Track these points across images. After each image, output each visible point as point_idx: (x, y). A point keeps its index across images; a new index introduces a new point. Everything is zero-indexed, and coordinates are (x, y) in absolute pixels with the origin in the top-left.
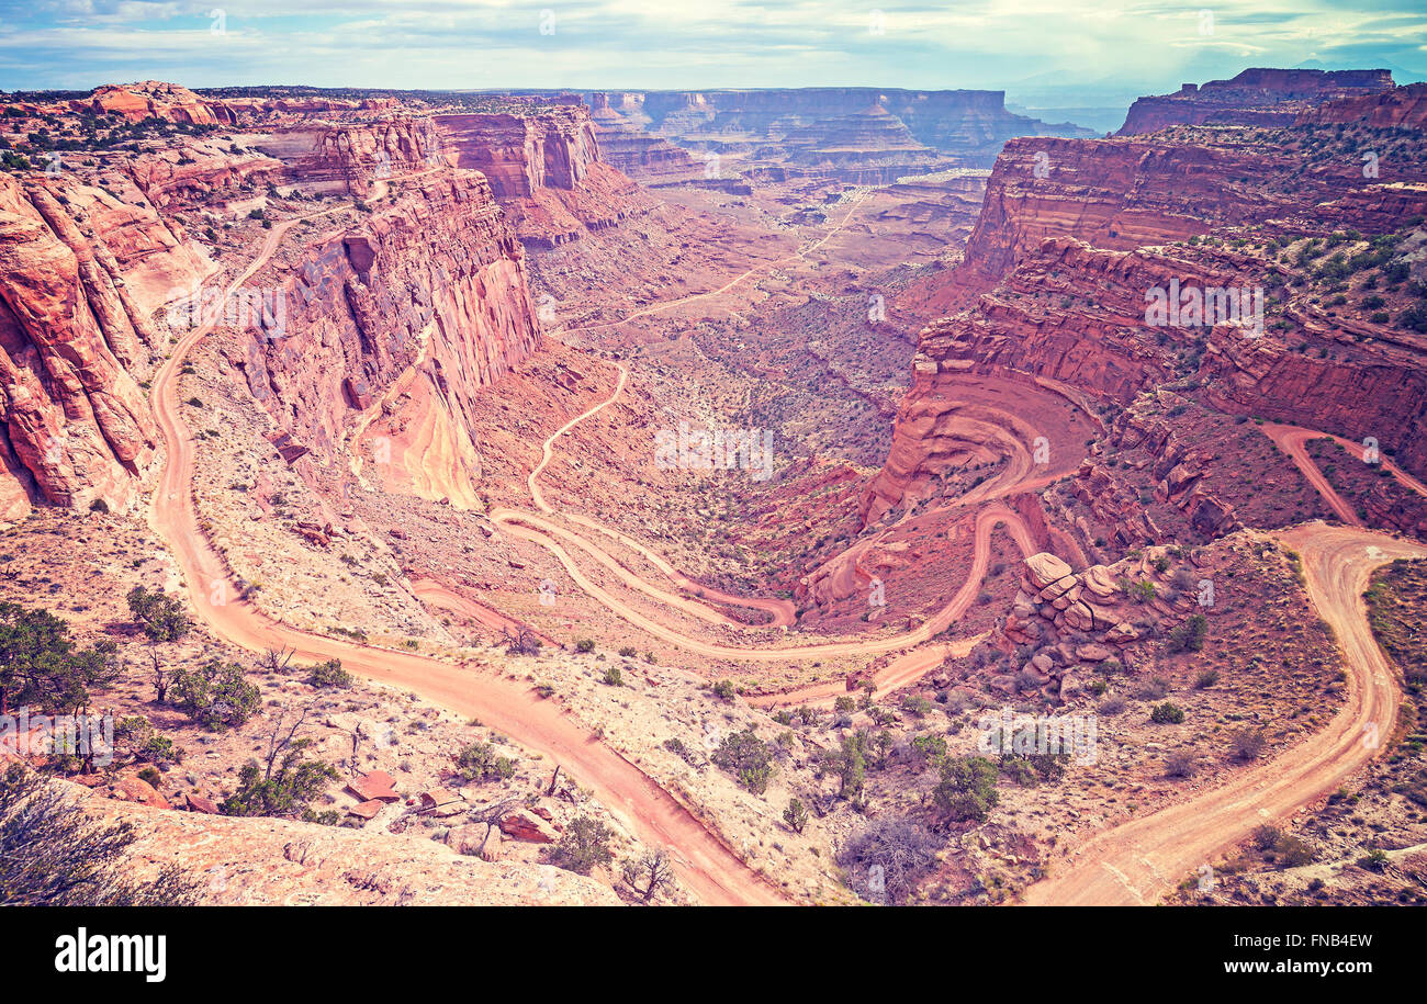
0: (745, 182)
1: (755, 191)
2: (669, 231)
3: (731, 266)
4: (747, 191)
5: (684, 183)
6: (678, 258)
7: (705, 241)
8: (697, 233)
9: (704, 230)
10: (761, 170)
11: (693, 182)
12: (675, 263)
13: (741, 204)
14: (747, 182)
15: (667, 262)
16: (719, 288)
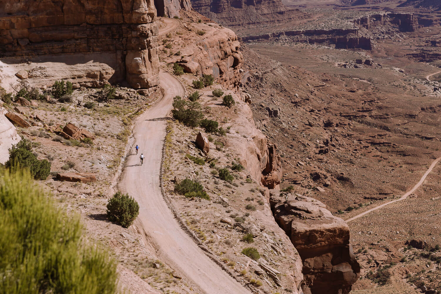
0: (361, 34)
1: (375, 44)
2: (296, 104)
3: (403, 154)
4: (365, 44)
5: (277, 36)
6: (326, 143)
7: (349, 117)
8: (334, 105)
9: (343, 101)
10: (378, 17)
11: (288, 34)
12: (325, 152)
13: (368, 63)
14: (363, 33)
15: (312, 150)
16: (404, 189)
